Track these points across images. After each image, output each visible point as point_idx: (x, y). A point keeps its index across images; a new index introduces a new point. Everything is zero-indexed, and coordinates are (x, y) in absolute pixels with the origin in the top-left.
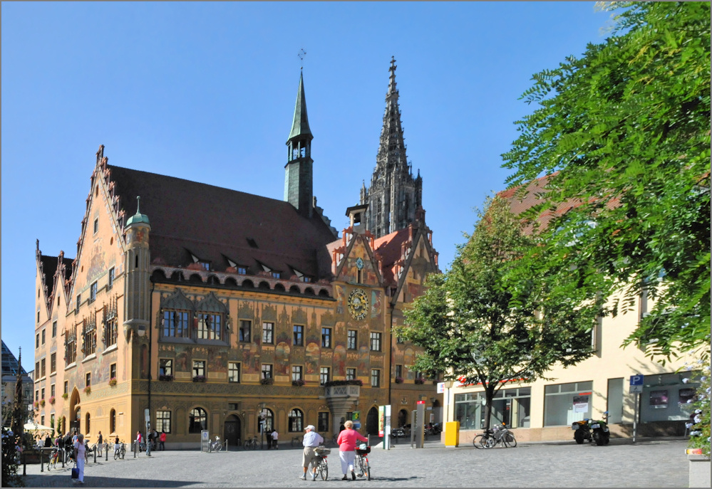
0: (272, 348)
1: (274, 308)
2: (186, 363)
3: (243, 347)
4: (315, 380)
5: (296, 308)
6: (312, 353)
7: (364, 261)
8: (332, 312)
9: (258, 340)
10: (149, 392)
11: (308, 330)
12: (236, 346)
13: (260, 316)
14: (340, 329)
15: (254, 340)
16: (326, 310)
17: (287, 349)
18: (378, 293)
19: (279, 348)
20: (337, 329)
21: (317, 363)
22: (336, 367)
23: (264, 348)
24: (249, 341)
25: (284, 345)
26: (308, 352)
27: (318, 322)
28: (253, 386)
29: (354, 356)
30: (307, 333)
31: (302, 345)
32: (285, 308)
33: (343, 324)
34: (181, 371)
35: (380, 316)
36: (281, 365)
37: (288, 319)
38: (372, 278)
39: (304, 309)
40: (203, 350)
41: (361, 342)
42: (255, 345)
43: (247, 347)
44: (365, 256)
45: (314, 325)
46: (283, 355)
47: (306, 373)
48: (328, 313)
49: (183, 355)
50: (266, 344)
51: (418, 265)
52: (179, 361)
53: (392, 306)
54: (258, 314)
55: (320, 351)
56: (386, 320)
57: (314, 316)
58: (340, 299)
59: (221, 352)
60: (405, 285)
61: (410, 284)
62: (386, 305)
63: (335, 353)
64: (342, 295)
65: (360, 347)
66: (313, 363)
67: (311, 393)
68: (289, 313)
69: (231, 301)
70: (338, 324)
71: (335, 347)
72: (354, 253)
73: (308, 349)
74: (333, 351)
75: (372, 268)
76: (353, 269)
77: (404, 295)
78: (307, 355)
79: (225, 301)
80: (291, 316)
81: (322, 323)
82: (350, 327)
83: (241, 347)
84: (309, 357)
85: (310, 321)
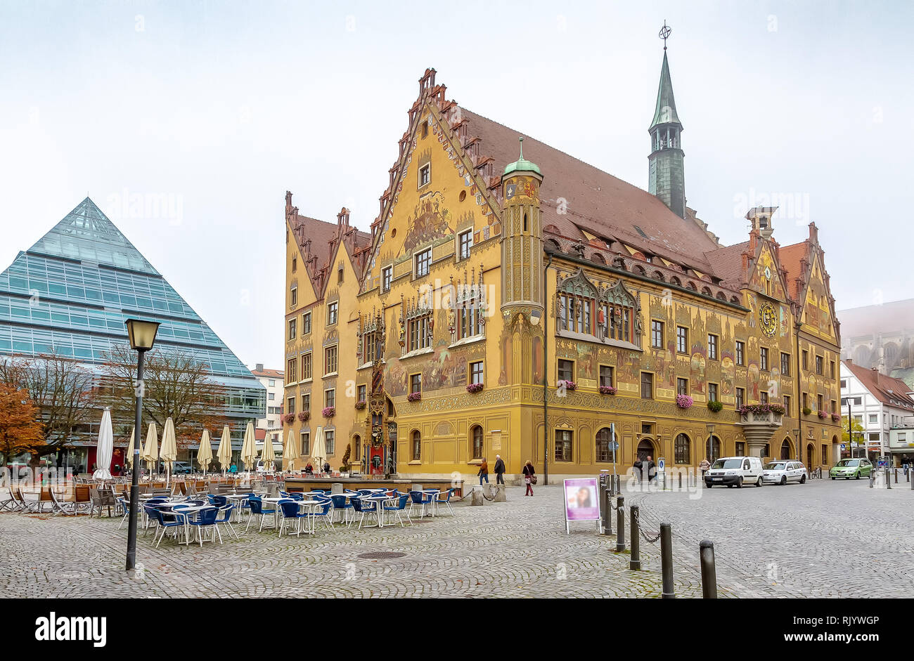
0: (687, 359)
1: (688, 310)
2: (590, 368)
3: (657, 354)
4: (731, 402)
5: (710, 313)
6: (728, 369)
7: (772, 271)
8: (744, 323)
9: (672, 348)
10: (545, 402)
11: (723, 342)
12: (649, 351)
13: (674, 318)
14: (753, 344)
15: (668, 348)
16: (739, 321)
17: (703, 363)
18: (785, 310)
19: (695, 360)
20: (749, 344)
21: (732, 382)
22: (750, 389)
23: (679, 357)
24: (662, 348)
25: (700, 357)
26: (724, 369)
27: (732, 334)
28: (668, 404)
29: (767, 377)
30: (721, 346)
31: (716, 359)
32: (699, 311)
33: (755, 339)
34: (584, 377)
35: (787, 336)
36: (697, 381)
37: (702, 327)
38: (780, 292)
39: (718, 316)
40: (611, 352)
41: (772, 363)
42: (669, 353)
43: (661, 354)
44: (771, 264)
45: (728, 336)
46: (698, 368)
47: (723, 393)
48: (741, 324)
49: (588, 357)
50: (680, 352)
51: (815, 285)
52: (582, 364)
53: (798, 326)
54: (671, 315)
55: (735, 368)
56: (792, 340)
57: (728, 326)
58: (751, 308)
59: (631, 357)
60: (806, 307)
61: (809, 304)
62: (792, 325)
63: (749, 373)
64: (754, 306)
65: (772, 368)
66: (729, 382)
67: (727, 418)
68: (703, 319)
69: (641, 294)
70: (751, 338)
71: (749, 365)
72: (762, 260)
73: (723, 365)
74: (747, 370)
75: (779, 280)
76: (763, 278)
77: (806, 313)
78: (722, 371)
79: (634, 294)
80: (705, 323)
81: (736, 336)
82: (762, 343)
83: (654, 353)
84: (725, 374)
85: (724, 332)
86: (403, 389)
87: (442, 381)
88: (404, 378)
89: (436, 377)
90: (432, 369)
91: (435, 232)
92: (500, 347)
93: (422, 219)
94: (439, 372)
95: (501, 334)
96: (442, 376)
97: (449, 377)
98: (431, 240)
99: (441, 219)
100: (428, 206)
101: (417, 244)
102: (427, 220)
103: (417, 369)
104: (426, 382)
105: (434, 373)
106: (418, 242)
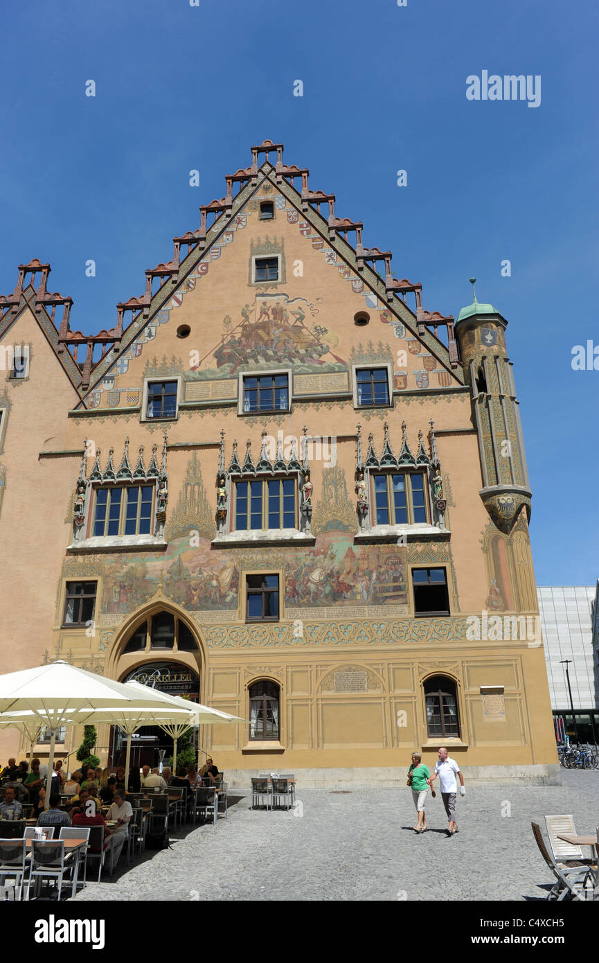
86: (224, 596)
87: (338, 591)
88: (226, 577)
89: (322, 583)
90: (312, 568)
91: (298, 352)
92: (485, 551)
93: (264, 326)
94: (330, 575)
95: (484, 529)
96: (340, 584)
97: (360, 586)
98: (286, 361)
99: (312, 337)
100: (278, 313)
101: (251, 361)
102: (276, 332)
103: (268, 564)
104: (294, 589)
105: (316, 576)
106: (254, 357)
